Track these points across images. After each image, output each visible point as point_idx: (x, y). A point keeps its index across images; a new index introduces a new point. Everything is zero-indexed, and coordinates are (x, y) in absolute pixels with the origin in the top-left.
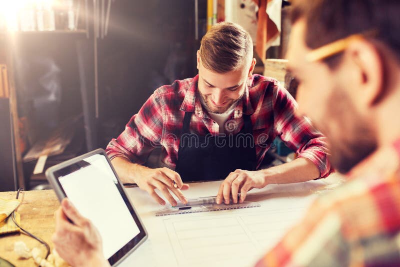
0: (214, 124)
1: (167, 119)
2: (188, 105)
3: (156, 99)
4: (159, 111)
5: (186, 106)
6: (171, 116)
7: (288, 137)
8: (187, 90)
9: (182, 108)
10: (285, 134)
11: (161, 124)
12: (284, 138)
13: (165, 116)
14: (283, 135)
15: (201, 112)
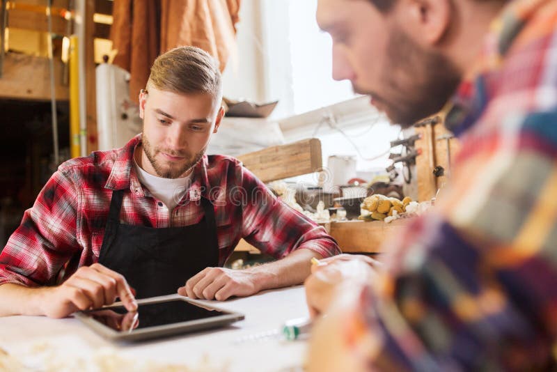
0: (159, 207)
1: (84, 201)
2: (117, 180)
3: (64, 174)
4: (70, 191)
5: (114, 182)
6: (91, 197)
7: (267, 236)
8: (114, 161)
9: (108, 185)
10: (263, 233)
11: (74, 210)
12: (261, 238)
13: (81, 198)
14: (259, 234)
15: (139, 189)
